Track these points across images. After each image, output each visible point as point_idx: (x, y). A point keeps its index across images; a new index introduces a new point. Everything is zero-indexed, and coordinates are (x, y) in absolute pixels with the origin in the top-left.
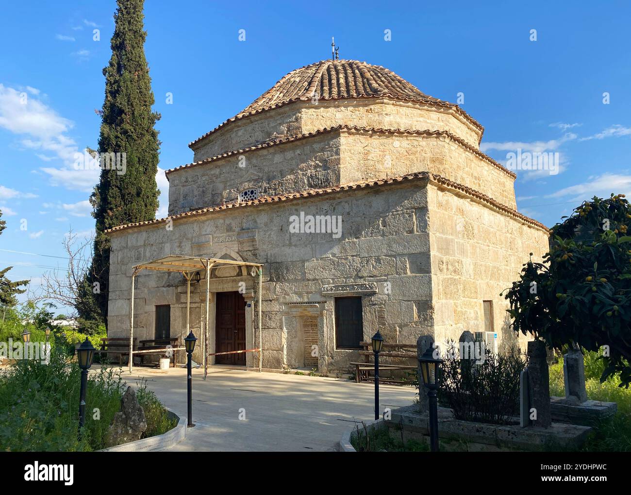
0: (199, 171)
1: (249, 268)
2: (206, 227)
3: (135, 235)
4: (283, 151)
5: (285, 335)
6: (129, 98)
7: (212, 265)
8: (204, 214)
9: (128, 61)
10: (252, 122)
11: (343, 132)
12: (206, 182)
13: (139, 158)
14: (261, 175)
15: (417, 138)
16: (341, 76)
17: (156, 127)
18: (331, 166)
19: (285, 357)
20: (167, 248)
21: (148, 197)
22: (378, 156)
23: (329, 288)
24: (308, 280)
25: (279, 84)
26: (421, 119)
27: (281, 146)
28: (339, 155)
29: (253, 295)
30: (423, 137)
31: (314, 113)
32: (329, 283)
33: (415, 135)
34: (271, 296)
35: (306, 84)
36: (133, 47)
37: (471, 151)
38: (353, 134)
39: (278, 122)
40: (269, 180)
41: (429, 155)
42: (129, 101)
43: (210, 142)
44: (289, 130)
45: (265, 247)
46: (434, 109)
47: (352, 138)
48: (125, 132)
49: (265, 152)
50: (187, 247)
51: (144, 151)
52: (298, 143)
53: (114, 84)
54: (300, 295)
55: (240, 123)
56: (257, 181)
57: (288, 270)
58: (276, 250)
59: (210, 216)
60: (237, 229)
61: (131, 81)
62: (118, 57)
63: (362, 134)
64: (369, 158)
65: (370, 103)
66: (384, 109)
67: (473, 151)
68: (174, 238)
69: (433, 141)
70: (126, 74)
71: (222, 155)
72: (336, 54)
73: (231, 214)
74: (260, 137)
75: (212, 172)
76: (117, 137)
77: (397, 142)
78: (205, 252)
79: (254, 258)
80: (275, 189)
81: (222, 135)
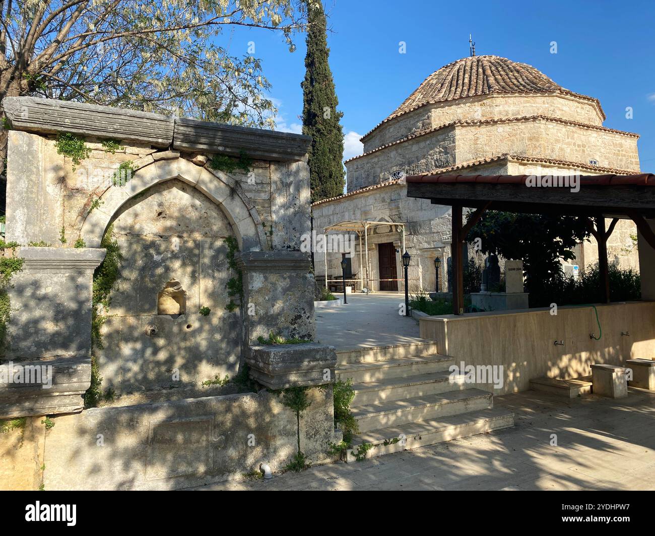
0: (365, 160)
1: (396, 226)
2: (369, 200)
3: (327, 208)
4: (418, 142)
5: (420, 270)
6: (320, 104)
7: (368, 225)
8: (367, 191)
9: (318, 75)
10: (398, 122)
11: (457, 126)
12: (369, 168)
13: (329, 149)
14: (404, 160)
15: (517, 124)
16: (467, 76)
17: (340, 123)
18: (449, 151)
19: (421, 284)
20: (347, 214)
21: (337, 177)
22: (485, 140)
23: (447, 238)
24: (434, 233)
25: (422, 85)
26: (528, 105)
27: (416, 139)
28: (455, 143)
29: (400, 244)
30: (522, 122)
31: (440, 111)
32: (447, 234)
33: (514, 121)
34: (411, 245)
35: (440, 85)
36: (320, 63)
37: (573, 125)
38: (465, 126)
39: (416, 120)
40: (409, 164)
41: (527, 135)
42: (319, 106)
43: (373, 137)
44: (423, 126)
45: (406, 212)
46: (539, 95)
47: (464, 129)
48: (319, 131)
49: (406, 144)
50: (358, 213)
51: (333, 143)
52: (427, 136)
53: (309, 93)
54: (429, 243)
55: (390, 123)
56: (401, 165)
57: (421, 227)
58: (413, 214)
59: (371, 193)
60: (388, 201)
61: (320, 91)
62: (310, 72)
63: (473, 126)
64: (478, 142)
65: (483, 98)
66: (494, 102)
67: (575, 125)
68: (350, 208)
69: (530, 125)
70: (317, 85)
71: (379, 148)
72: (473, 49)
73: (384, 190)
74: (404, 132)
75: (373, 161)
76: (313, 135)
77: (500, 128)
78: (369, 217)
79: (399, 219)
80: (413, 170)
81: (380, 132)
